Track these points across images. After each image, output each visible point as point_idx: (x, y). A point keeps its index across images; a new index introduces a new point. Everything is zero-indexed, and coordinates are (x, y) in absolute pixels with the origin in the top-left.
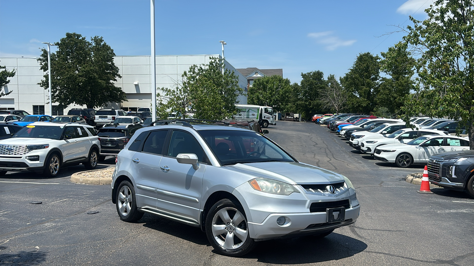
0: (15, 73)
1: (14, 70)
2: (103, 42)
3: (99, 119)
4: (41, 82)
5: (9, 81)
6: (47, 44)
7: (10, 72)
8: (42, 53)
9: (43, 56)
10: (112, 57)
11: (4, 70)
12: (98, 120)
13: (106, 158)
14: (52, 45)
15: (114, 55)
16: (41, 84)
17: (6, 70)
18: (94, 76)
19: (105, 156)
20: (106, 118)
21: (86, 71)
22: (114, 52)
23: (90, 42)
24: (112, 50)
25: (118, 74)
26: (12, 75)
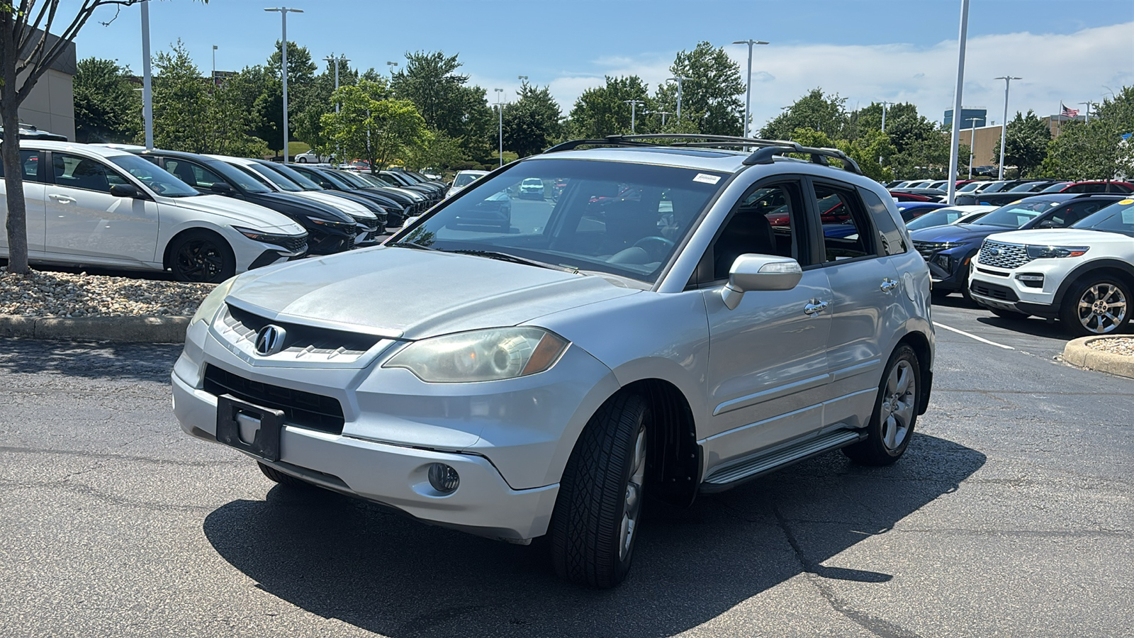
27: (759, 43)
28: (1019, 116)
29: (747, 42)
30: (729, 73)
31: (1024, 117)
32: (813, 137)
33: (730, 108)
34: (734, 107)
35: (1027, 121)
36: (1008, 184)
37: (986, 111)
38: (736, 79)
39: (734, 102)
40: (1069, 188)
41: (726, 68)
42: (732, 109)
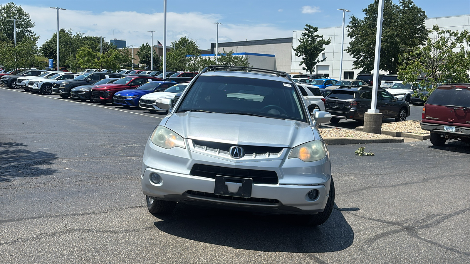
0: (330, 41)
1: (329, 38)
2: (412, 4)
3: (385, 85)
4: (347, 49)
5: (324, 49)
6: (343, 11)
7: (326, 41)
8: (351, 20)
9: (351, 23)
10: (423, 20)
11: (321, 39)
12: (383, 85)
13: (341, 121)
14: (347, 11)
15: (426, 17)
16: (346, 51)
17: (323, 39)
18: (396, 41)
19: (340, 119)
20: (391, 83)
21: (388, 36)
22: (426, 14)
23: (399, 5)
24: (424, 12)
25: (427, 37)
26: (328, 43)
27: (62, 9)
28: (144, 44)
29: (56, 8)
30: (25, 18)
31: (145, 45)
32: (88, 51)
33: (27, 34)
34: (29, 33)
35: (146, 47)
36: (158, 72)
37: (126, 41)
38: (29, 21)
39: (29, 31)
40: (181, 74)
41: (24, 15)
42: (28, 34)
